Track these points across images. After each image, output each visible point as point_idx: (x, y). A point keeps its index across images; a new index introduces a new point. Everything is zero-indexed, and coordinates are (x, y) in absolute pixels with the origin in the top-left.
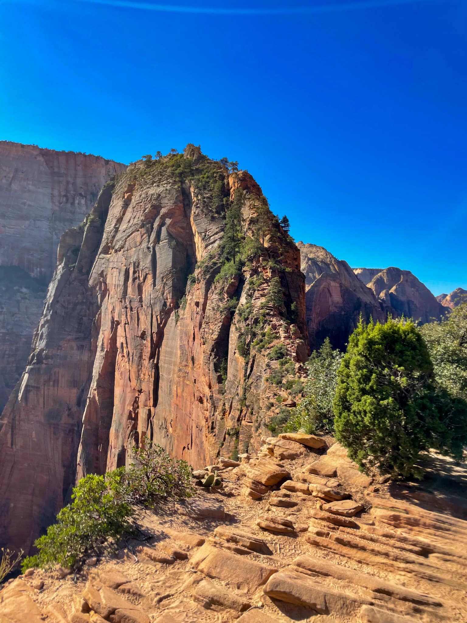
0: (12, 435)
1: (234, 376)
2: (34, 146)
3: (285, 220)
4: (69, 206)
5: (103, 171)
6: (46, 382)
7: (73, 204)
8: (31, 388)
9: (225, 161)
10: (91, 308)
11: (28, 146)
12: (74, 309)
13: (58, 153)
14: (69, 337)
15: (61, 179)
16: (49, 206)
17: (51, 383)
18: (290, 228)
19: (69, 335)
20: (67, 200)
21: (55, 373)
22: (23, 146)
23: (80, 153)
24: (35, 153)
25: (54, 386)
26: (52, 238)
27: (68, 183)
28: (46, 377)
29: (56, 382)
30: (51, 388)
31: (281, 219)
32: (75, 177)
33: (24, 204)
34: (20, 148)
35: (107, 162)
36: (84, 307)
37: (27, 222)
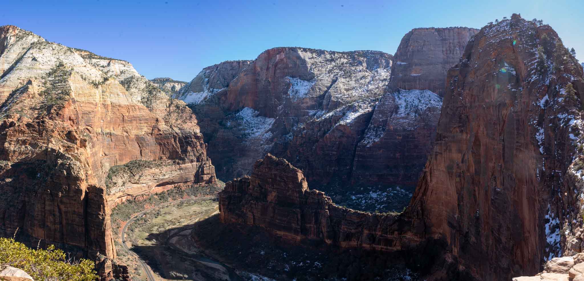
0: (431, 176)
1: (548, 144)
2: (432, 28)
3: (573, 50)
4: (451, 55)
5: (468, 34)
6: (445, 150)
7: (453, 54)
8: (438, 154)
9: (535, 20)
10: (465, 109)
11: (429, 28)
12: (457, 110)
13: (444, 29)
14: (455, 126)
15: (447, 42)
16: (442, 56)
17: (448, 151)
18: (576, 55)
19: (455, 125)
20: (450, 52)
21: (449, 146)
22: (427, 29)
23: (456, 27)
24: (433, 31)
25: (449, 153)
26: (444, 73)
27: (450, 43)
28: (445, 148)
29: (450, 150)
30: (448, 153)
31: (570, 50)
32: (454, 40)
33: (429, 57)
34: (426, 30)
35: (470, 29)
36: (462, 109)
37: (432, 66)
